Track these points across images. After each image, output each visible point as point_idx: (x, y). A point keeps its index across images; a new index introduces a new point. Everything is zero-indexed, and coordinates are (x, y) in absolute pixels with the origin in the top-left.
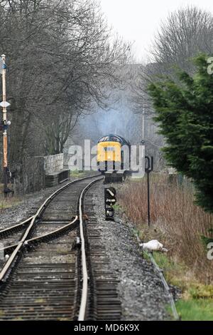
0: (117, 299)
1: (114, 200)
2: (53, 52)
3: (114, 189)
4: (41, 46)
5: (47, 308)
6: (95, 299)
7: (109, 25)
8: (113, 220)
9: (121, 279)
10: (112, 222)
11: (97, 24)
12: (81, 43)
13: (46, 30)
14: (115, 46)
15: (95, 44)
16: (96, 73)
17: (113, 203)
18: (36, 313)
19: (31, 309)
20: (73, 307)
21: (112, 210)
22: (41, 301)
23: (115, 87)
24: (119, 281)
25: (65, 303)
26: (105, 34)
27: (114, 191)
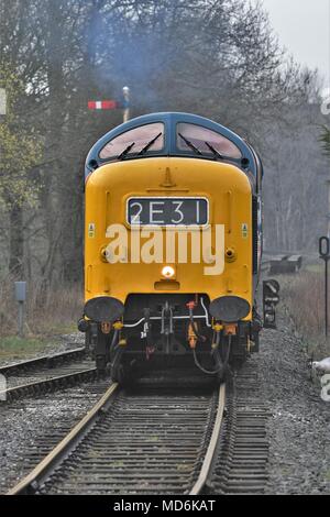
0: (264, 440)
1: (276, 299)
2: (198, 85)
3: (276, 283)
4: (180, 76)
5: (161, 450)
6: (232, 438)
7: (281, 47)
8: (274, 327)
9: (275, 411)
10: (273, 331)
11: (262, 45)
12: (240, 73)
13: (190, 53)
14: (288, 77)
15: (260, 74)
16: (260, 115)
17: (276, 303)
18: (146, 456)
19: (140, 450)
20: (198, 450)
21: (273, 313)
22: (155, 440)
23: (287, 137)
24: (271, 415)
25: (188, 443)
26: (274, 60)
27: (277, 286)
